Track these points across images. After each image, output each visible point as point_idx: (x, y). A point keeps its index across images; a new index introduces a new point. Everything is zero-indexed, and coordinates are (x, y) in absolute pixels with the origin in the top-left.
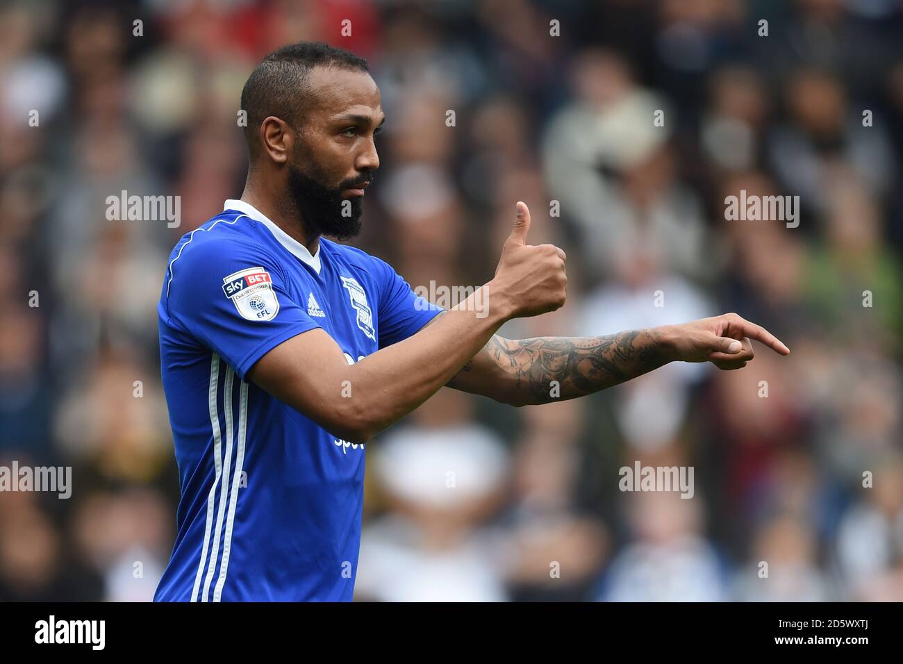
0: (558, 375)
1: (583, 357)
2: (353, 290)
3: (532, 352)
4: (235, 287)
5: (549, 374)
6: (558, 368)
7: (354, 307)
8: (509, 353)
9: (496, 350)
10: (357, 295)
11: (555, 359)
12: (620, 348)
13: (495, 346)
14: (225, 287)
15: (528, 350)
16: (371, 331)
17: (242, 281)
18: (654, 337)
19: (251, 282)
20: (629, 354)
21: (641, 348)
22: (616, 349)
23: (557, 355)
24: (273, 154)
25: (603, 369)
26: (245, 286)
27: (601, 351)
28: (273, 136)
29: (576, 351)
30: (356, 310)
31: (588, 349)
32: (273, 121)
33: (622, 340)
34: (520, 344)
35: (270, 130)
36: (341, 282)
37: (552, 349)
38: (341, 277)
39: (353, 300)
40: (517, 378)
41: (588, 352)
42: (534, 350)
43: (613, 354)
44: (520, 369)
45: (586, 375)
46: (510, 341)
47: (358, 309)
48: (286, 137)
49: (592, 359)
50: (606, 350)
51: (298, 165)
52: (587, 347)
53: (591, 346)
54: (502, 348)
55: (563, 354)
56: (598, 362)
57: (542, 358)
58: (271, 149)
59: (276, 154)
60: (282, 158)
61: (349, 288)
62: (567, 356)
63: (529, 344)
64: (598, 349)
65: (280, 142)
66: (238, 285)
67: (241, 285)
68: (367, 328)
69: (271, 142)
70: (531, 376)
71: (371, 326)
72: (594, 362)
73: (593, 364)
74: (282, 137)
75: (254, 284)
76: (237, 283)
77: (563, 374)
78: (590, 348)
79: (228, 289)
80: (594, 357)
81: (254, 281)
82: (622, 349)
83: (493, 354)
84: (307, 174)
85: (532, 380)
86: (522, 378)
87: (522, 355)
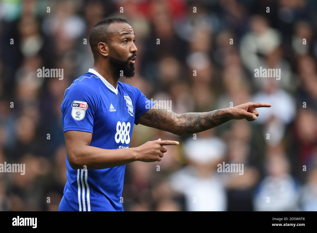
0: (194, 124)
1: (202, 118)
2: (128, 100)
3: (186, 117)
4: (75, 105)
5: (191, 124)
6: (194, 122)
7: (127, 106)
8: (178, 118)
9: (174, 116)
10: (129, 102)
11: (193, 119)
12: (214, 115)
13: (174, 115)
14: (73, 103)
15: (185, 117)
16: (132, 114)
17: (78, 104)
18: (225, 111)
19: (80, 106)
20: (217, 117)
21: (221, 115)
22: (213, 115)
23: (194, 118)
24: (103, 54)
25: (209, 122)
26: (78, 106)
27: (208, 116)
28: (102, 48)
29: (200, 116)
30: (128, 107)
31: (204, 116)
32: (101, 44)
33: (215, 113)
34: (182, 115)
35: (101, 46)
36: (124, 98)
37: (192, 116)
38: (124, 96)
39: (127, 104)
40: (181, 125)
41: (204, 117)
42: (187, 116)
43: (212, 117)
44: (182, 122)
45: (203, 124)
46: (178, 114)
47: (129, 106)
48: (106, 48)
49: (205, 119)
50: (209, 116)
51: (112, 56)
52: (204, 115)
53: (205, 115)
54: (176, 116)
55: (196, 117)
56: (207, 120)
57: (189, 119)
58: (102, 53)
59: (104, 54)
60: (107, 55)
61: (126, 99)
62: (197, 118)
63: (185, 115)
64: (207, 116)
65: (105, 50)
66: (76, 105)
67: (77, 105)
68: (131, 113)
69: (102, 50)
70: (185, 125)
71: (133, 112)
72: (206, 120)
73: (205, 120)
74: (105, 48)
75: (81, 107)
76: (76, 104)
77: (196, 124)
78: (205, 116)
79: (73, 104)
80: (206, 118)
81: (82, 106)
82: (215, 115)
83: (173, 117)
84: (115, 58)
85: (186, 126)
86: (182, 125)
87: (182, 118)
